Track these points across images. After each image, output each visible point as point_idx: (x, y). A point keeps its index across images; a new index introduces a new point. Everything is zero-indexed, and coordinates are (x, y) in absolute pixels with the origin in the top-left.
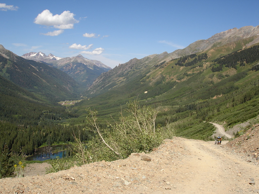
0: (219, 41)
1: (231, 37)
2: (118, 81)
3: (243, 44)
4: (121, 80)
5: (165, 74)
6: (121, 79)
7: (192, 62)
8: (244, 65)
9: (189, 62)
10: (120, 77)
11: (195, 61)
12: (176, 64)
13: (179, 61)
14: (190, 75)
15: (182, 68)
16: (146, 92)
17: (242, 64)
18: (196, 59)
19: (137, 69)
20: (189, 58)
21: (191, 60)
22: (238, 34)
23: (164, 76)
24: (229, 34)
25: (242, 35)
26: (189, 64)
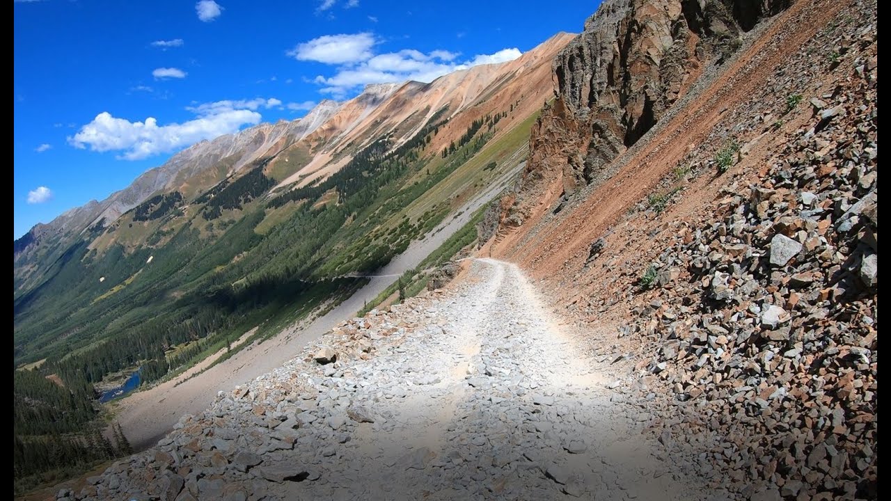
0: (186, 166)
1: (203, 156)
2: (24, 275)
3: (228, 166)
4: (29, 271)
5: (122, 241)
6: (26, 270)
7: (159, 210)
8: (250, 201)
9: (155, 212)
10: (22, 266)
11: (165, 208)
12: (135, 220)
13: (137, 213)
14: (168, 232)
15: (146, 224)
16: (102, 279)
17: (247, 201)
18: (163, 204)
19: (51, 243)
20: (152, 204)
21: (157, 207)
22: (214, 150)
23: (122, 243)
24: (198, 151)
25: (219, 150)
26: (157, 215)
